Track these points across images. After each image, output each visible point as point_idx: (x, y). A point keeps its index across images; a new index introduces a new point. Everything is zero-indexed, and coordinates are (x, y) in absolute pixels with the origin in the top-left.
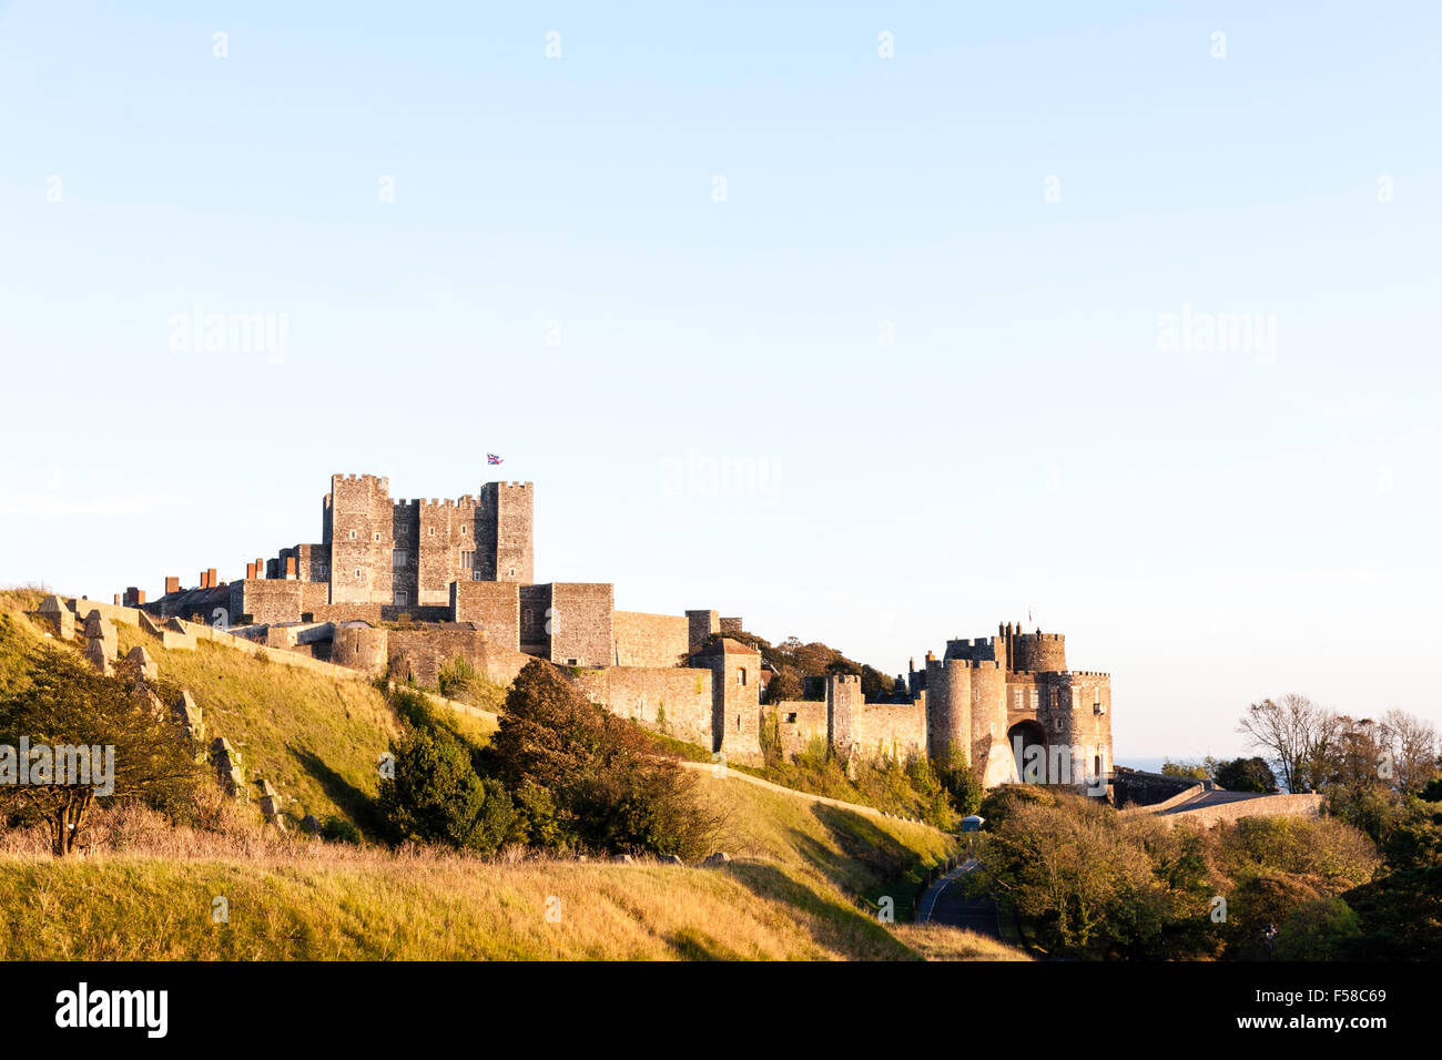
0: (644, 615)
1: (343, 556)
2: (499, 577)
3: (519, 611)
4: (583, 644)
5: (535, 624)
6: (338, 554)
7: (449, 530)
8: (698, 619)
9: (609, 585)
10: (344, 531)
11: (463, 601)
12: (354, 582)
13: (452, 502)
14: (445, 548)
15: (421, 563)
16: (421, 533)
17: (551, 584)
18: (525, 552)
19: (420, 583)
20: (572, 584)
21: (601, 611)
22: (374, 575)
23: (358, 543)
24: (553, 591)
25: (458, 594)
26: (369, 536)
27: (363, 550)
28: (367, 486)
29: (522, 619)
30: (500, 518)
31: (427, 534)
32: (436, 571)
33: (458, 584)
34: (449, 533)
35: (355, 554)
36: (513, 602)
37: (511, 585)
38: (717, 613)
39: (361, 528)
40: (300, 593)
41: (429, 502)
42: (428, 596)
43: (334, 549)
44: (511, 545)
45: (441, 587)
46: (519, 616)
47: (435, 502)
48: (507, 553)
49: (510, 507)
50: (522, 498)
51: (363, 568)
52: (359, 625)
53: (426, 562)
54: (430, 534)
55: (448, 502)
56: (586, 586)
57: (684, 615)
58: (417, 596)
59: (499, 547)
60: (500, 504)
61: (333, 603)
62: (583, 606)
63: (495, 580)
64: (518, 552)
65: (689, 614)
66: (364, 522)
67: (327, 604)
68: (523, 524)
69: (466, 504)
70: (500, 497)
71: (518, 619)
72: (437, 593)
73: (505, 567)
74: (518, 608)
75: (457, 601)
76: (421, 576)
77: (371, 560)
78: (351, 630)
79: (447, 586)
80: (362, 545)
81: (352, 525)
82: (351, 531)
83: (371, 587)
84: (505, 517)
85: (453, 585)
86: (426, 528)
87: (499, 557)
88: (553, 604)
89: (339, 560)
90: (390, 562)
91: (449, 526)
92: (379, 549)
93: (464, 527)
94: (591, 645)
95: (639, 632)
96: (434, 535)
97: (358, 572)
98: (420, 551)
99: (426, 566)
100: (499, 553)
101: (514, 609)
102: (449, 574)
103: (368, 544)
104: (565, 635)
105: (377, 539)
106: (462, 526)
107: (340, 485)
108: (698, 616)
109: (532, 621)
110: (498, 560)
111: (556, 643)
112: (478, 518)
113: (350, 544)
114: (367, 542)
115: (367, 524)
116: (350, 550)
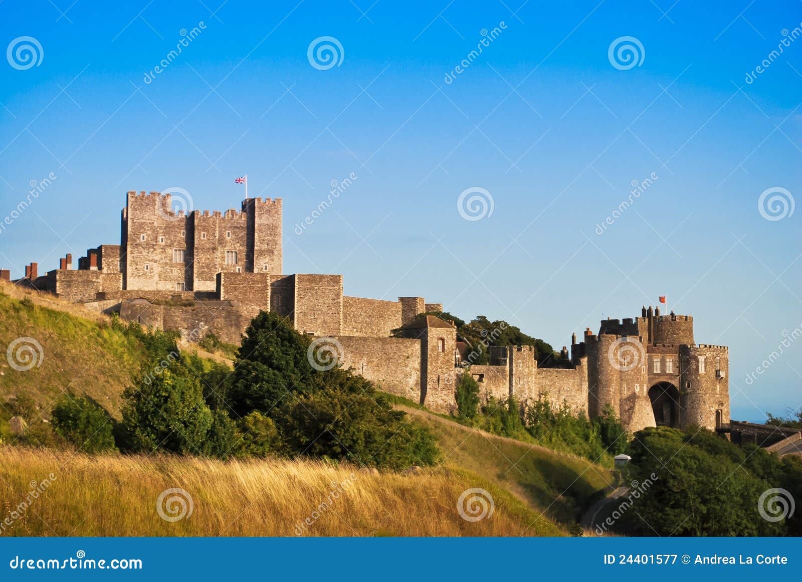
0: (366, 300)
1: (136, 255)
2: (256, 270)
3: (269, 296)
4: (319, 321)
5: (282, 306)
6: (132, 253)
7: (217, 235)
8: (408, 303)
9: (339, 276)
10: (137, 234)
11: (225, 287)
12: (145, 274)
13: (220, 214)
14: (214, 249)
15: (195, 260)
16: (196, 237)
17: (294, 275)
18: (276, 252)
19: (195, 275)
20: (312, 275)
21: (333, 296)
22: (160, 269)
23: (147, 244)
24: (296, 280)
25: (222, 283)
26: (156, 239)
27: (151, 250)
28: (154, 201)
29: (272, 302)
30: (256, 226)
31: (200, 238)
32: (207, 266)
33: (222, 274)
34: (217, 237)
35: (145, 253)
36: (265, 288)
37: (264, 276)
38: (422, 300)
39: (149, 232)
40: (100, 280)
41: (201, 213)
42: (200, 285)
43: (129, 249)
44: (265, 247)
45: (210, 279)
46: (269, 299)
47: (206, 213)
48: (261, 253)
49: (265, 216)
50: (274, 211)
51: (151, 263)
52: (140, 301)
53: (200, 259)
54: (202, 238)
55: (217, 214)
56: (322, 277)
57: (397, 300)
58: (193, 285)
59: (256, 248)
60: (256, 215)
61: (128, 289)
62: (319, 292)
63: (253, 271)
64: (271, 252)
65: (402, 299)
66: (152, 228)
67: (121, 289)
68: (272, 229)
69: (230, 216)
70: (256, 209)
71: (269, 302)
72: (208, 283)
73: (260, 264)
74: (269, 294)
75: (222, 287)
76: (195, 270)
77: (156, 258)
78: (134, 305)
79: (215, 277)
80: (150, 246)
81: (142, 231)
82: (142, 235)
83: (156, 278)
84: (260, 225)
85: (219, 276)
86: (200, 233)
87: (255, 256)
88: (296, 290)
89: (133, 257)
90: (171, 260)
91: (217, 232)
92: (164, 249)
93: (229, 233)
94: (325, 322)
95: (363, 313)
96: (205, 239)
97: (147, 266)
98: (195, 251)
99: (199, 263)
100: (255, 253)
101: (265, 294)
102: (216, 268)
103: (155, 245)
104: (305, 314)
105: (162, 241)
106: (227, 232)
107: (133, 199)
108: (408, 301)
109: (280, 304)
110: (255, 258)
111: (298, 321)
112: (239, 226)
113: (141, 245)
114: (154, 243)
115: (154, 230)
116: (141, 250)
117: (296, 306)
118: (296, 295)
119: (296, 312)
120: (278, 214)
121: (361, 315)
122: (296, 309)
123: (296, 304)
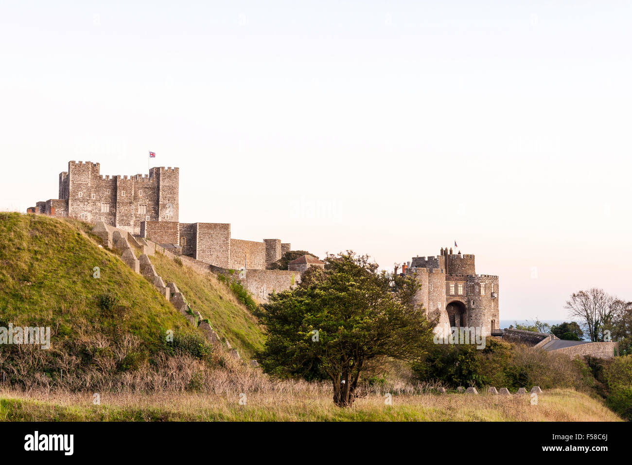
0: (243, 241)
1: (75, 206)
2: (160, 219)
3: (179, 238)
4: (214, 256)
5: (187, 245)
6: (72, 205)
7: (133, 193)
8: (270, 244)
9: (228, 225)
10: (76, 193)
11: (148, 232)
13: (134, 177)
14: (131, 203)
15: (117, 211)
16: (118, 194)
17: (195, 224)
18: (174, 206)
19: (117, 222)
20: (208, 224)
21: (224, 239)
22: (92, 217)
23: (83, 199)
24: (198, 227)
25: (146, 228)
26: (89, 195)
27: (86, 203)
28: (88, 168)
29: (180, 240)
30: (161, 187)
31: (122, 195)
32: (126, 215)
33: (146, 222)
34: (133, 195)
35: (81, 205)
36: (176, 233)
38: (279, 241)
39: (85, 191)
41: (122, 177)
43: (70, 203)
44: (166, 202)
45: (128, 224)
47: (126, 177)
48: (164, 206)
49: (167, 180)
50: (173, 177)
51: (86, 213)
53: (120, 210)
56: (216, 225)
57: (263, 241)
59: (160, 203)
60: (161, 179)
62: (214, 236)
63: (158, 220)
65: (266, 241)
66: (85, 188)
68: (173, 190)
70: (161, 175)
72: (126, 227)
73: (166, 214)
74: (179, 236)
75: (146, 232)
76: (117, 218)
77: (91, 209)
80: (85, 200)
81: (80, 189)
82: (79, 193)
84: (163, 186)
85: (142, 223)
86: (121, 191)
87: (160, 208)
88: (198, 234)
89: (73, 208)
90: (100, 210)
91: (133, 191)
92: (94, 203)
93: (141, 192)
94: (218, 257)
95: (241, 251)
96: (125, 196)
97: (83, 215)
98: (117, 204)
99: (120, 213)
100: (160, 206)
101: (176, 237)
102: (132, 217)
103: (89, 200)
104: (204, 251)
105: (93, 197)
106: (140, 191)
107: (73, 167)
108: (271, 242)
109: (185, 244)
110: (160, 210)
111: (199, 256)
112: (148, 187)
113: (79, 199)
114: (88, 198)
115: (88, 189)
116: (79, 203)
117: (197, 246)
118: (198, 238)
119: (197, 249)
120: (176, 179)
121: (240, 252)
122: (197, 247)
123: (197, 244)
